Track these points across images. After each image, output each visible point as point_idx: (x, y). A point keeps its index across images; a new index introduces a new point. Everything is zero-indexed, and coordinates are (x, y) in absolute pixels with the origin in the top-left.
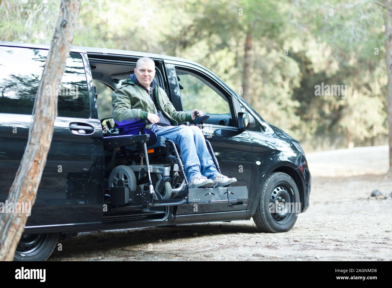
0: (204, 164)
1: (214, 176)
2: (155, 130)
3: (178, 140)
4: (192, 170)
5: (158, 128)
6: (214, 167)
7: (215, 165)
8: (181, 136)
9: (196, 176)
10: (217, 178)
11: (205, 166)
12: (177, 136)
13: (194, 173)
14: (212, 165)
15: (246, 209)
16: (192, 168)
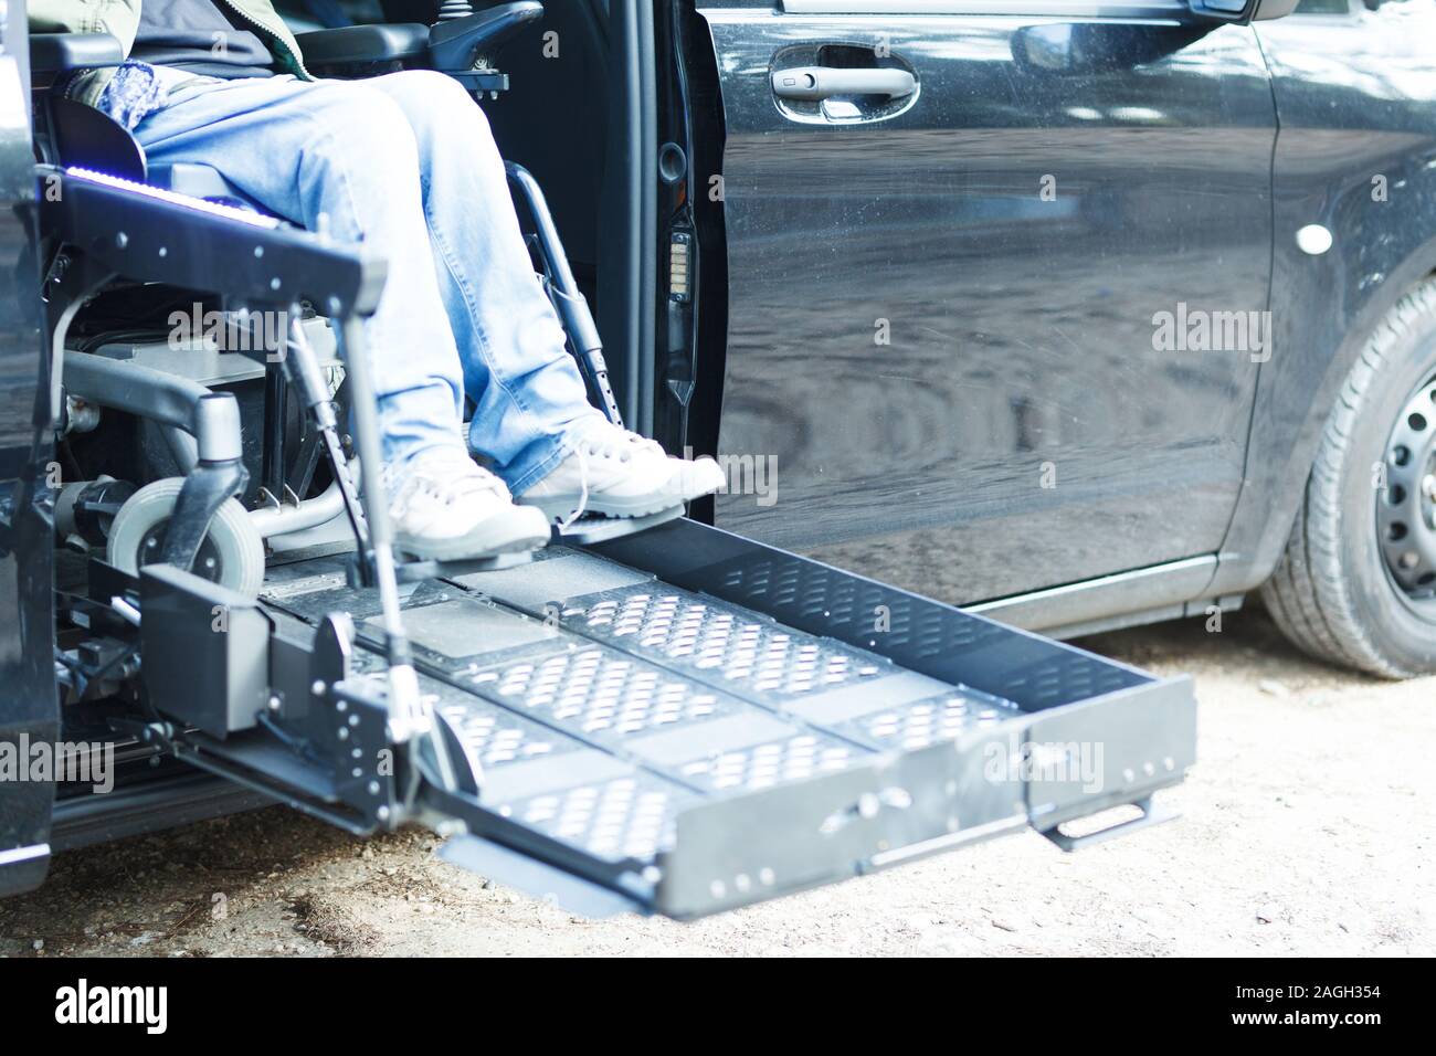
0: (496, 355)
1: (564, 440)
2: (141, 107)
3: (306, 187)
4: (397, 417)
5: (162, 99)
6: (566, 370)
7: (571, 361)
8: (326, 163)
9: (426, 465)
10: (583, 459)
11: (500, 372)
12: (293, 157)
13: (414, 446)
14: (547, 358)
15: (1215, 547)
16: (397, 409)
